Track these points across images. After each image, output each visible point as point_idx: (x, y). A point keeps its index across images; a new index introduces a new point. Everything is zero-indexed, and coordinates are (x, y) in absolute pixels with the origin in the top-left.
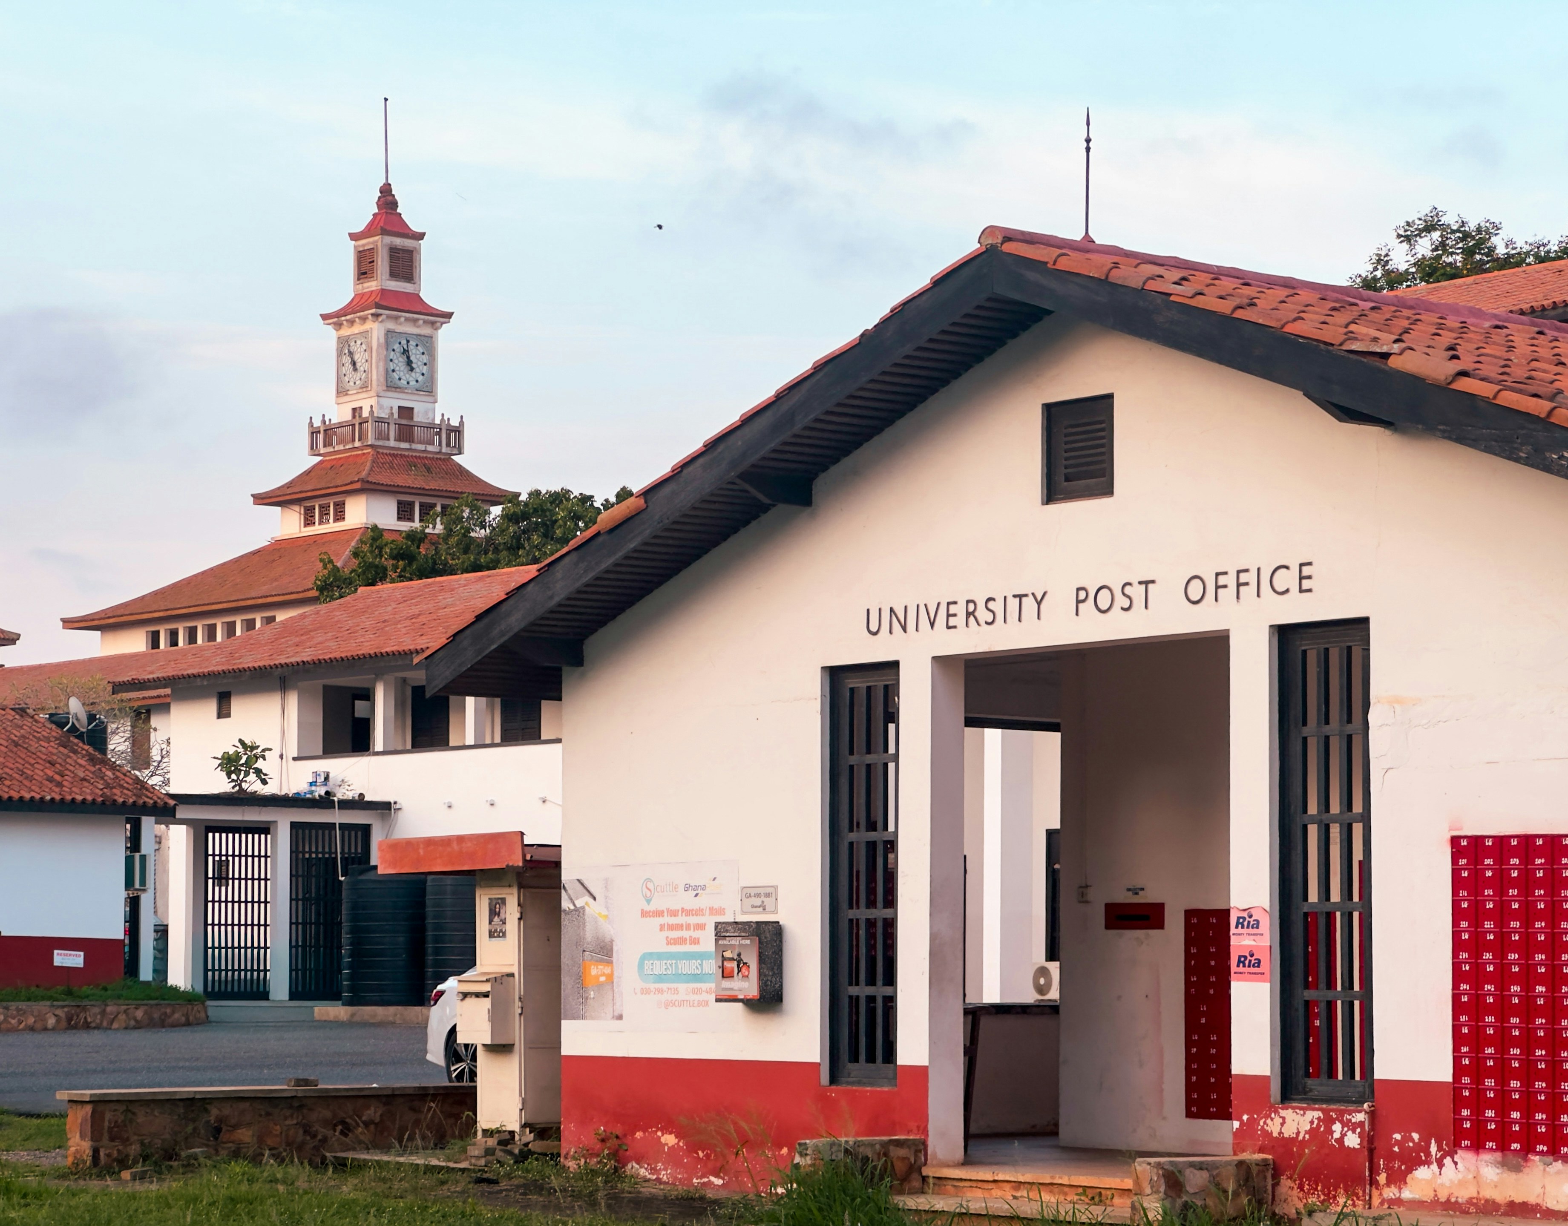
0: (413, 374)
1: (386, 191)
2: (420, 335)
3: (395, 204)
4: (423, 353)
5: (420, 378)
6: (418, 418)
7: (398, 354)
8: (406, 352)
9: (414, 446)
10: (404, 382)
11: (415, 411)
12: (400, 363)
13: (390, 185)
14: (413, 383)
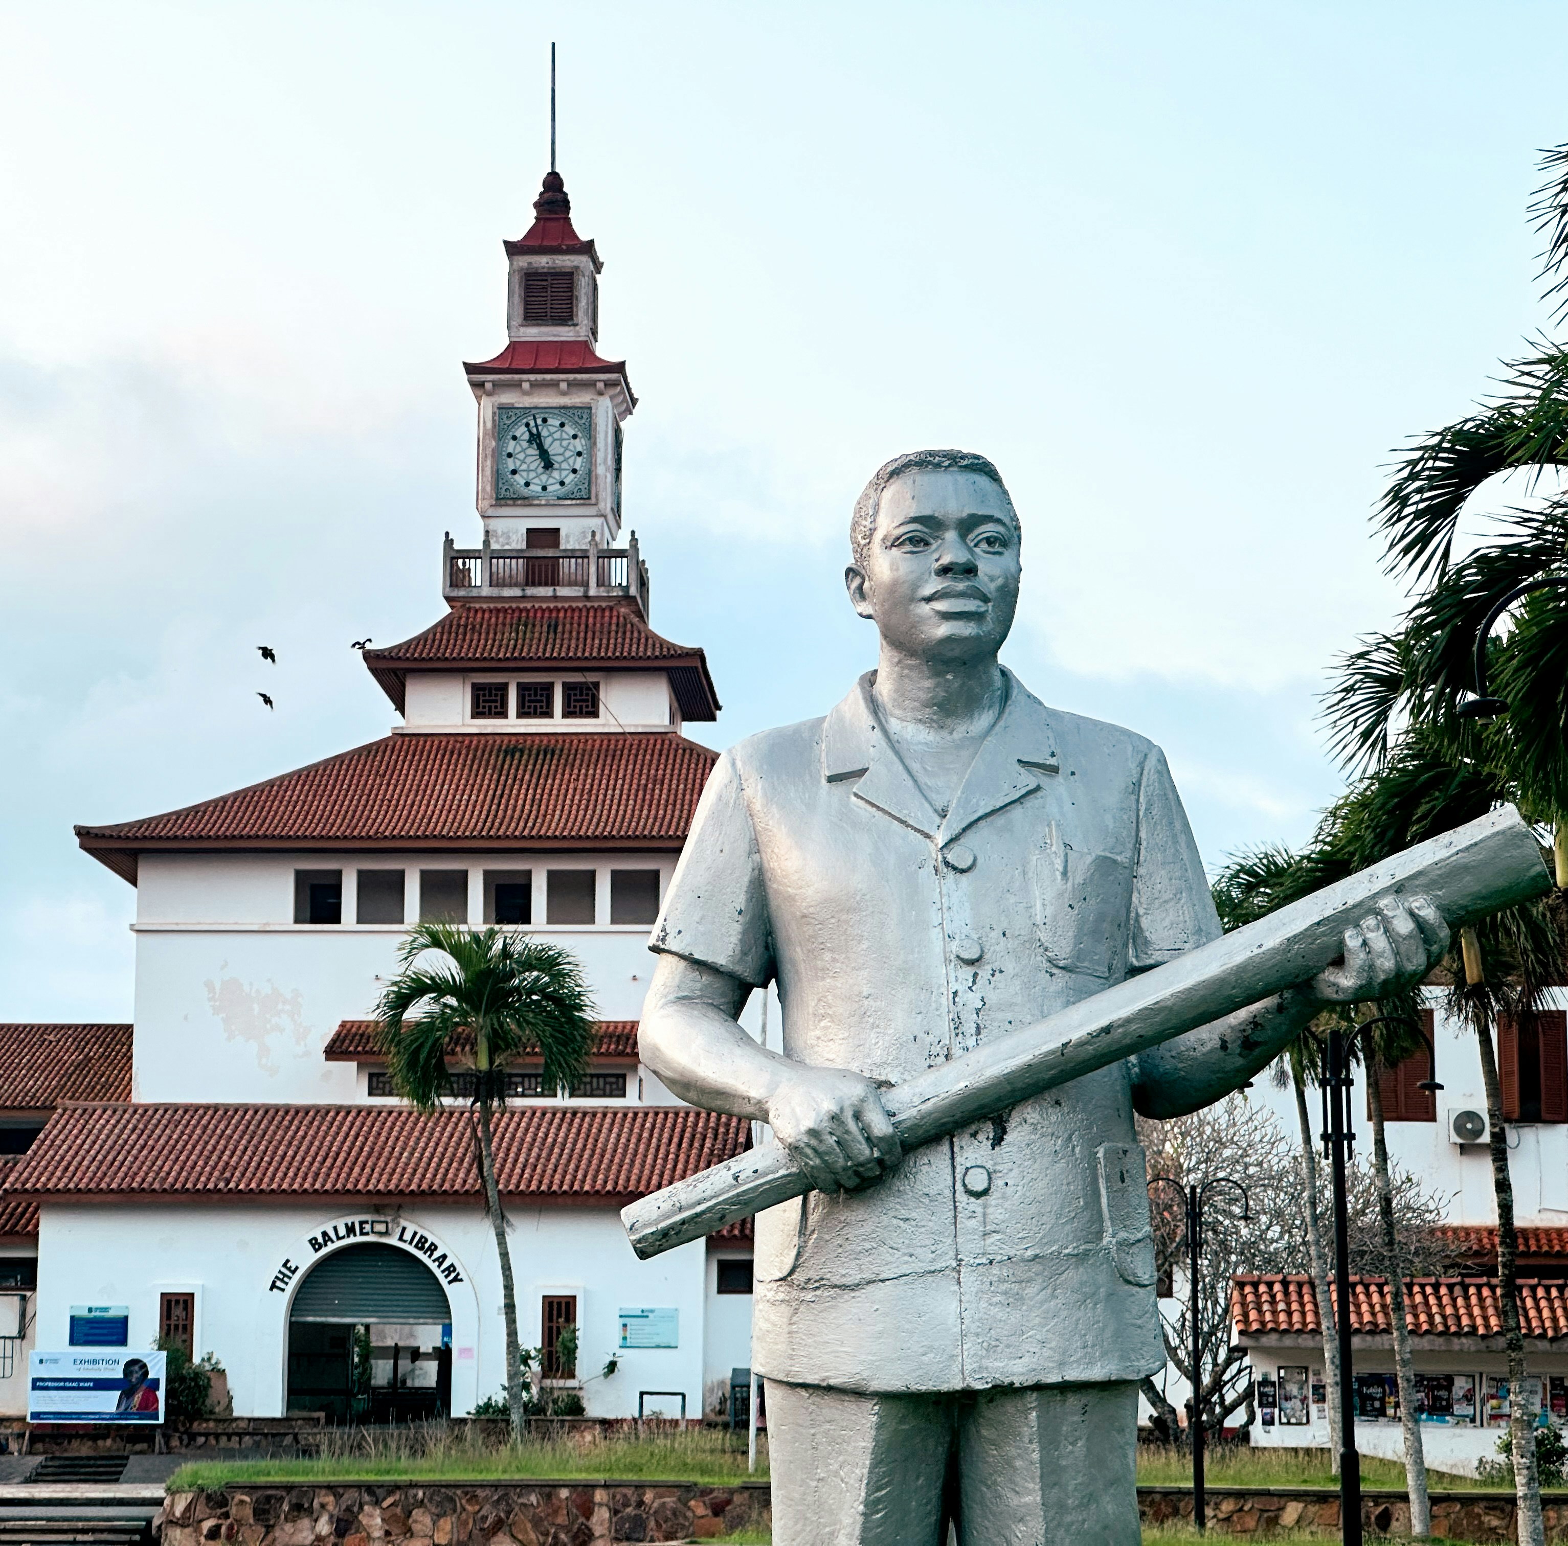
0: (556, 474)
1: (553, 182)
2: (564, 408)
3: (565, 204)
4: (575, 437)
5: (570, 478)
6: (568, 542)
7: (525, 445)
8: (535, 439)
9: (563, 591)
10: (535, 488)
11: (563, 533)
12: (528, 459)
13: (557, 174)
14: (554, 488)
